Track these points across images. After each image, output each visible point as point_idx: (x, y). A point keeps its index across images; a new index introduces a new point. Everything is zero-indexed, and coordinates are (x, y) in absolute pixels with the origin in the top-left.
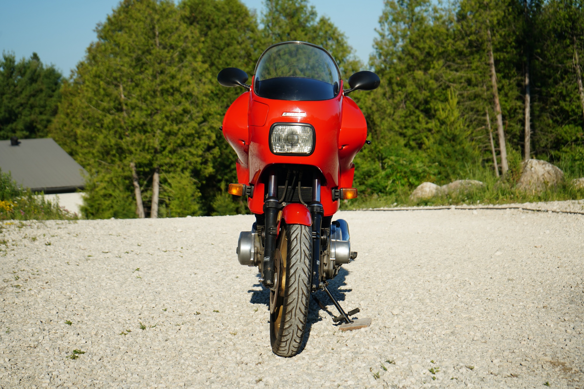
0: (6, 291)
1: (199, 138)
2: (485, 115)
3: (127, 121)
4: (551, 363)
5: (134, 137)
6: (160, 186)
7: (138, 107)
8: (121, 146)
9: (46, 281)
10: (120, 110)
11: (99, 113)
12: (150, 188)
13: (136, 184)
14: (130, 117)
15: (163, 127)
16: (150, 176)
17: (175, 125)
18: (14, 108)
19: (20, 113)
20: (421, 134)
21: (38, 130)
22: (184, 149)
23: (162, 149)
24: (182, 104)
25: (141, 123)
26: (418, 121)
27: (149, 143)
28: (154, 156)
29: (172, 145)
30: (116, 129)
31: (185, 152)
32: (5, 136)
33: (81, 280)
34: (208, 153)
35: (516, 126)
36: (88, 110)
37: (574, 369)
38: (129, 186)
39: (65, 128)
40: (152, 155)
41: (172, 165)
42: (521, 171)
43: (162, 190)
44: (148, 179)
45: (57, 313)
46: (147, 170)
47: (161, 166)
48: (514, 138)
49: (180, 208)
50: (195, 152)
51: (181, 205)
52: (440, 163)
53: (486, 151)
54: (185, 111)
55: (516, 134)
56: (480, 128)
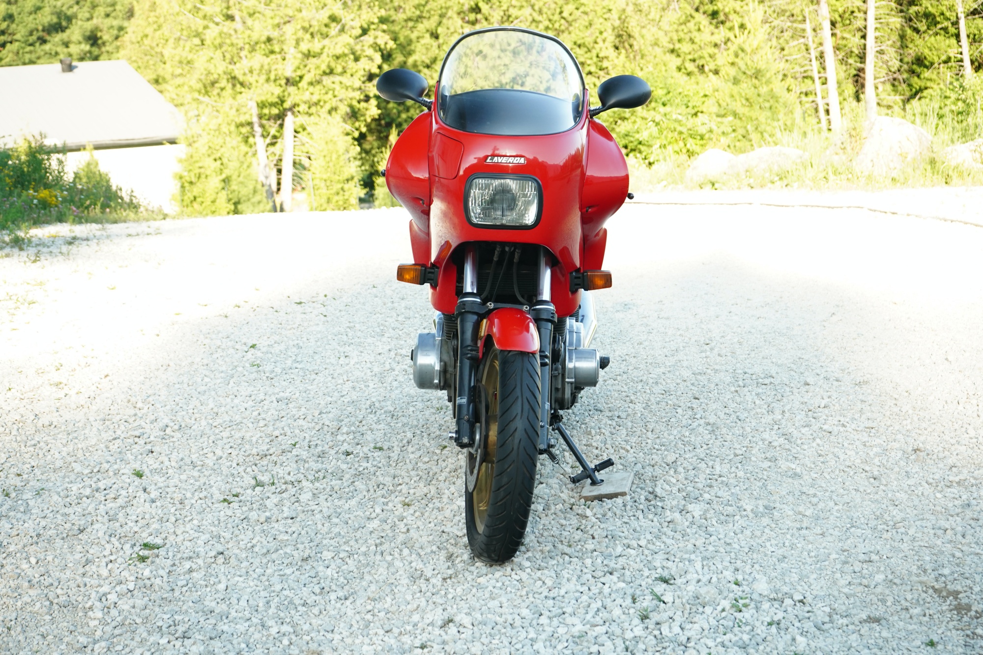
0: (40, 395)
1: (356, 60)
2: (804, 21)
3: (241, 36)
4: (935, 590)
5: (253, 61)
6: (295, 137)
7: (259, 12)
8: (233, 74)
9: (106, 372)
10: (231, 18)
11: (198, 23)
12: (279, 140)
14: (246, 29)
15: (298, 44)
16: (280, 121)
17: (317, 41)
20: (703, 52)
21: (105, 43)
22: (332, 78)
23: (298, 79)
24: (328, 6)
25: (264, 38)
26: (699, 30)
27: (276, 70)
28: (285, 90)
29: (313, 72)
30: (225, 47)
31: (334, 82)
34: (369, 84)
35: (852, 39)
36: (181, 18)
38: (249, 137)
39: (146, 42)
40: (282, 89)
41: (314, 104)
42: (865, 135)
43: (298, 143)
44: (277, 125)
46: (276, 111)
47: (297, 105)
48: (848, 58)
49: (326, 172)
50: (349, 83)
52: (735, 115)
53: (804, 77)
54: (333, 19)
55: (852, 52)
56: (795, 43)
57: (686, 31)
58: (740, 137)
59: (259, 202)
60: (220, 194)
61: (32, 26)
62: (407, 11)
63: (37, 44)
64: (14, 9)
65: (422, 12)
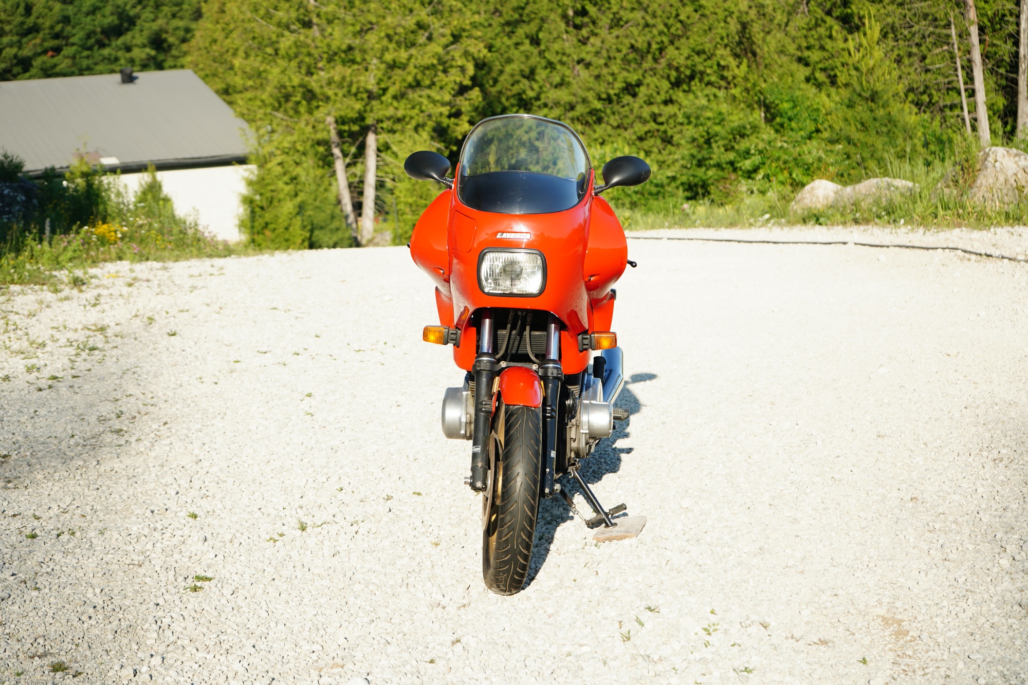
0: (101, 442)
1: (445, 71)
2: (948, 26)
3: (319, 44)
4: (884, 619)
5: (332, 73)
6: (378, 156)
7: (338, 19)
8: (309, 88)
9: (165, 421)
10: (308, 25)
11: (271, 30)
12: (360, 160)
13: (336, 151)
14: (324, 37)
15: (383, 54)
16: (361, 139)
17: (403, 50)
18: (128, 7)
19: (138, 16)
20: (836, 60)
21: (170, 47)
22: (419, 92)
23: (381, 92)
24: (415, 12)
25: (344, 47)
26: (830, 37)
27: (358, 82)
28: (367, 105)
29: (398, 85)
30: (301, 57)
31: (420, 96)
32: (112, 58)
33: (219, 417)
34: (461, 98)
35: (1003, 45)
36: (253, 25)
37: (911, 634)
38: (326, 156)
39: (215, 48)
40: (363, 103)
41: (399, 120)
42: (978, 167)
43: (381, 163)
44: (357, 143)
45: (177, 493)
46: (355, 128)
47: (380, 121)
48: (998, 67)
49: (412, 196)
50: (438, 97)
51: (414, 190)
52: (849, 141)
53: (948, 89)
54: (420, 26)
55: (1003, 60)
56: (938, 51)
57: (816, 37)
58: (855, 164)
59: (338, 229)
60: (294, 220)
61: (90, 27)
62: (504, 14)
63: (96, 47)
64: (70, 10)
65: (521, 15)
